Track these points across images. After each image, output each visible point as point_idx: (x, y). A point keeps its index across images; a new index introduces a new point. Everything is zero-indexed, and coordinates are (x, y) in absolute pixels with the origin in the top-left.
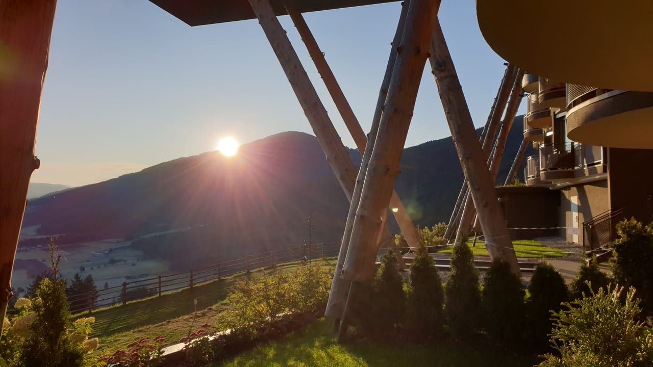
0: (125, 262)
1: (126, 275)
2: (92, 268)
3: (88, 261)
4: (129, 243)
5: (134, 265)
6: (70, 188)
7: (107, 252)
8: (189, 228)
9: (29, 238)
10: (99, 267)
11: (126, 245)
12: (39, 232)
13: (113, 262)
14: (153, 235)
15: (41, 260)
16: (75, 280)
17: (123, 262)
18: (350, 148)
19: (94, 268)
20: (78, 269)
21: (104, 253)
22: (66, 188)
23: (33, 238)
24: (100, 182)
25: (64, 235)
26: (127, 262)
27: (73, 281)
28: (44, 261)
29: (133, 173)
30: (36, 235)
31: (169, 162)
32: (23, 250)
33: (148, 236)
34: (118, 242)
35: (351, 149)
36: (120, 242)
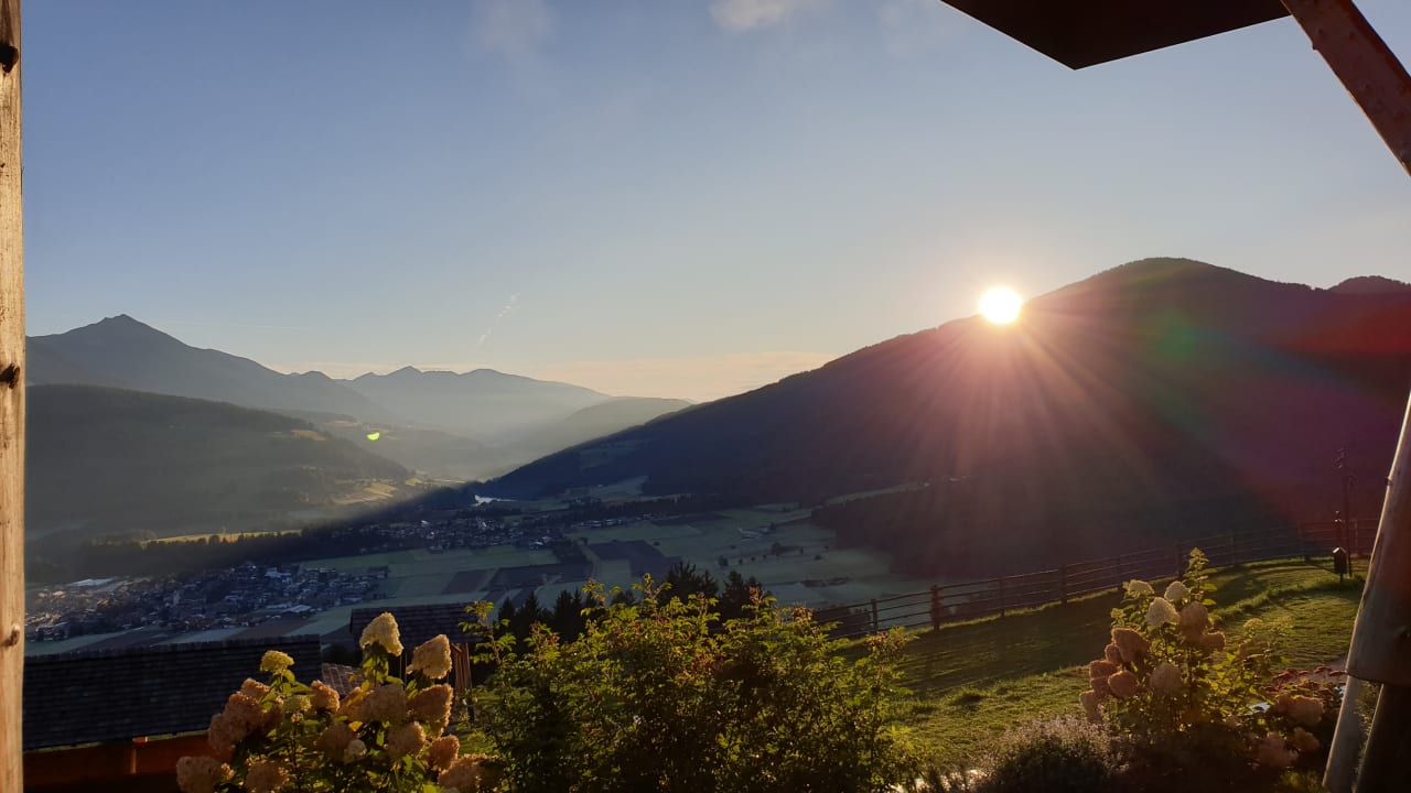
0: (802, 551)
1: (804, 579)
2: (741, 562)
3: (733, 547)
4: (806, 513)
5: (818, 558)
6: (692, 406)
7: (765, 530)
8: (927, 485)
9: (630, 501)
10: (753, 559)
11: (802, 517)
12: (646, 489)
13: (778, 550)
14: (851, 497)
15: (651, 543)
16: (730, 583)
17: (797, 552)
18: (1313, 288)
19: (745, 561)
20: (716, 563)
21: (761, 532)
22: (687, 406)
23: (637, 500)
24: (745, 391)
25: (689, 495)
26: (805, 551)
27: (727, 585)
28: (657, 544)
29: (806, 372)
30: (640, 495)
31: (877, 345)
32: (622, 524)
33: (841, 500)
34: (785, 511)
35: (1317, 289)
36: (789, 511)
